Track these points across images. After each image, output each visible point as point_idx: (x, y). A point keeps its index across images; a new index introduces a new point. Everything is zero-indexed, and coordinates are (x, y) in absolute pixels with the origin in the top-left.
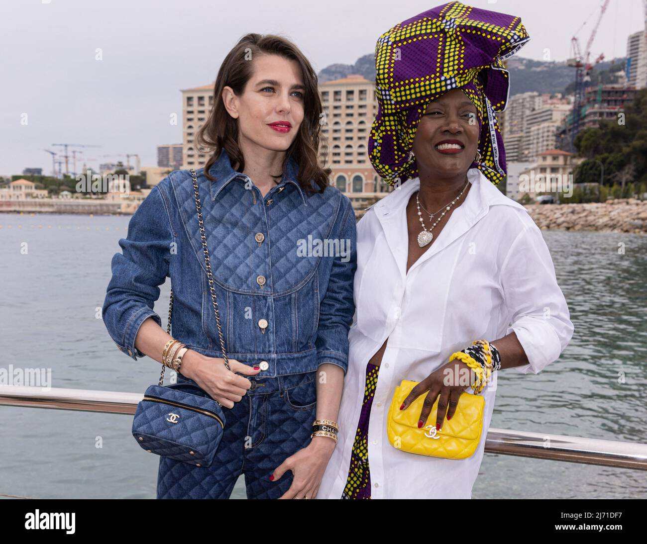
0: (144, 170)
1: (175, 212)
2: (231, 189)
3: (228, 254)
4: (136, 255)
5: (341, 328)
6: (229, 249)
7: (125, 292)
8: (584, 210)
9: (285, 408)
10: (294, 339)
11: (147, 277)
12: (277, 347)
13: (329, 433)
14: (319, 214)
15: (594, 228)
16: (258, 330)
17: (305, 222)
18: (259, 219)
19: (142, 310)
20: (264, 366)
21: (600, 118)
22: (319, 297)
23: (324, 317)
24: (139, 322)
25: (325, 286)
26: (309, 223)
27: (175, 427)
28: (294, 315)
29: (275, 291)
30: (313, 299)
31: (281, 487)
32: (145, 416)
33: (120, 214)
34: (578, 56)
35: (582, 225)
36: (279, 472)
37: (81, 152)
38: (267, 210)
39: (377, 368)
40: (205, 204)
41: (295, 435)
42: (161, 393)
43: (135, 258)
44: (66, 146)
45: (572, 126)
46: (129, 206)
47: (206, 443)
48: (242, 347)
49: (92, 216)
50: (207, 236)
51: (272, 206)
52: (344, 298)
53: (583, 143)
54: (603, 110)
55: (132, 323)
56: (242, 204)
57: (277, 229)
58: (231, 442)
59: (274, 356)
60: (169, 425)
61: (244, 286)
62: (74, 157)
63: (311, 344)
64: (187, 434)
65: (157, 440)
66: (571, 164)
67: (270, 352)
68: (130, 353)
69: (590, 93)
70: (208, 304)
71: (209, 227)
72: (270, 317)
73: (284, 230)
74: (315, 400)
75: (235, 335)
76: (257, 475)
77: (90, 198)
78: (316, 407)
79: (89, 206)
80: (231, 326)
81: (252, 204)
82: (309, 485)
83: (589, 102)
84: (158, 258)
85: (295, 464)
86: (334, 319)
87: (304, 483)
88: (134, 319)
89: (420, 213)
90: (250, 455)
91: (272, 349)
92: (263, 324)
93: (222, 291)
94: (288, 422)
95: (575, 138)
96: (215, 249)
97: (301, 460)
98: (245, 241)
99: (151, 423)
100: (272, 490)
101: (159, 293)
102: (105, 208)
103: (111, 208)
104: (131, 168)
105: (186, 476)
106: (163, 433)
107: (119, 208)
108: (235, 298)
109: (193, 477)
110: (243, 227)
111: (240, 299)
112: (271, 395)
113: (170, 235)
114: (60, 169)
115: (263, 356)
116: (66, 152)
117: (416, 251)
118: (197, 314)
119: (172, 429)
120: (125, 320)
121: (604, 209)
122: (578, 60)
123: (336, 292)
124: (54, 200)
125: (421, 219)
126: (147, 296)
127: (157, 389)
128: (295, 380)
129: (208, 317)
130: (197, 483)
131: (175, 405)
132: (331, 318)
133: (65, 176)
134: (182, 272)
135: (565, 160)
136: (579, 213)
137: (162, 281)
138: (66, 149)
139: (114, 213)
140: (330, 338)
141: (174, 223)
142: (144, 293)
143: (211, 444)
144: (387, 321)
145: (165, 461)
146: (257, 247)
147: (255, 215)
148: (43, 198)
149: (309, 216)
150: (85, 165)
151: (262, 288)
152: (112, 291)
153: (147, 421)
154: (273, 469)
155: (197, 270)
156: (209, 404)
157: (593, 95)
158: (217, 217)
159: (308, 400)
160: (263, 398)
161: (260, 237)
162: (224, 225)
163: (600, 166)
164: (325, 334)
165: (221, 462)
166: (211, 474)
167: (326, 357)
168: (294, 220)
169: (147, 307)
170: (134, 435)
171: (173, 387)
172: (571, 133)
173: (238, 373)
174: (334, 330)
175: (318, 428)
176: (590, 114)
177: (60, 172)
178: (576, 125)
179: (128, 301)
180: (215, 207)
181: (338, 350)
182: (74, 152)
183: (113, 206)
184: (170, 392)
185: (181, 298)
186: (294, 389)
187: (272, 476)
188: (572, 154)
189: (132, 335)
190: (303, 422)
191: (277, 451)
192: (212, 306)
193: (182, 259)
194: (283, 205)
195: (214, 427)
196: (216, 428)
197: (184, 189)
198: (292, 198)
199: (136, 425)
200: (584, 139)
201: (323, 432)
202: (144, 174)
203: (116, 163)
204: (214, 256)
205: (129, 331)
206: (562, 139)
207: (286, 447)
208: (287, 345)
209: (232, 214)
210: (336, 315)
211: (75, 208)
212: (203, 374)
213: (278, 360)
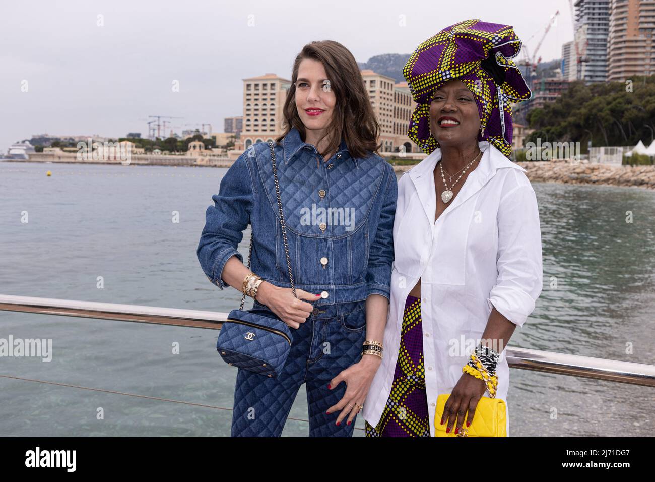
0: (214, 135)
1: (256, 173)
2: (300, 156)
3: (297, 206)
4: (224, 207)
5: (386, 266)
6: (298, 202)
7: (215, 236)
8: (534, 166)
9: (341, 330)
10: (349, 274)
11: (233, 224)
12: (335, 280)
13: (376, 352)
14: (369, 176)
15: (542, 179)
16: (320, 266)
17: (358, 181)
18: (322, 179)
19: (228, 249)
20: (325, 295)
21: (544, 102)
22: (369, 241)
23: (373, 258)
24: (225, 259)
25: (374, 232)
26: (361, 183)
27: (251, 343)
28: (350, 254)
29: (334, 235)
30: (364, 243)
31: (337, 396)
32: (227, 335)
33: (196, 166)
34: (527, 58)
35: (534, 177)
36: (335, 382)
37: (169, 122)
38: (328, 172)
39: (419, 300)
40: (279, 167)
41: (348, 353)
42: (241, 316)
43: (224, 209)
44: (159, 117)
45: (523, 107)
46: (202, 160)
47: (276, 357)
48: (307, 279)
49: (175, 167)
50: (281, 192)
51: (332, 170)
52: (388, 243)
53: (532, 119)
54: (546, 96)
55: (220, 260)
56: (309, 167)
57: (336, 187)
58: (297, 357)
59: (333, 287)
60: (247, 342)
61: (310, 231)
62: (164, 126)
63: (362, 278)
64: (260, 350)
65: (237, 354)
66: (524, 134)
67: (329, 283)
68: (218, 284)
69: (536, 84)
70: (280, 245)
71: (283, 185)
72: (330, 256)
73: (341, 187)
74: (365, 323)
75: (301, 270)
76: (316, 384)
77: (175, 155)
78: (365, 329)
79: (174, 160)
80: (299, 263)
81: (317, 168)
82: (360, 393)
83: (535, 90)
84: (242, 210)
85: (348, 376)
86: (381, 259)
87: (355, 393)
88: (222, 257)
89: (443, 176)
90: (311, 368)
91: (331, 281)
92: (324, 261)
93: (293, 235)
94: (343, 342)
95: (526, 115)
96: (287, 202)
97: (354, 373)
98: (311, 196)
99: (233, 341)
100: (329, 397)
101: (242, 237)
102: (185, 162)
103: (189, 162)
104: (205, 134)
105: (260, 386)
106: (241, 349)
107: (196, 162)
108: (302, 241)
109: (265, 385)
110: (310, 185)
111: (306, 241)
112: (330, 320)
113: (252, 191)
114: (154, 134)
115: (324, 287)
116: (159, 122)
117: (442, 206)
118: (272, 254)
119: (249, 345)
120: (214, 258)
121: (549, 166)
122: (527, 61)
123: (382, 238)
124: (149, 155)
125: (444, 180)
126: (233, 239)
127: (238, 313)
128: (349, 308)
129: (280, 256)
130: (267, 391)
131: (251, 325)
132: (379, 259)
133: (157, 139)
134: (261, 220)
135: (520, 131)
136: (530, 168)
137: (245, 227)
138: (159, 120)
139: (192, 166)
140: (378, 274)
141: (255, 182)
142: (230, 236)
143: (281, 358)
144: (421, 260)
145: (242, 372)
146: (320, 200)
147: (318, 176)
148: (140, 154)
149: (361, 177)
150: (172, 131)
151: (324, 233)
152: (205, 235)
153: (228, 339)
154: (330, 380)
155: (273, 219)
156: (279, 325)
157: (538, 85)
158: (289, 177)
159: (359, 324)
160: (324, 322)
161: (323, 192)
162: (294, 183)
163: (544, 135)
164: (373, 271)
165: (288, 374)
166: (279, 384)
167: (374, 289)
168: (349, 181)
169: (232, 247)
170: (218, 350)
171: (251, 312)
172: (523, 112)
173: (303, 300)
174: (380, 268)
175: (367, 347)
176: (537, 98)
177: (153, 136)
178: (526, 106)
179: (217, 243)
180: (288, 170)
181: (384, 284)
182: (164, 122)
183: (191, 160)
184: (248, 315)
185: (260, 240)
186: (348, 315)
187: (329, 385)
188: (524, 126)
189: (220, 270)
190: (355, 341)
191: (334, 365)
192: (284, 247)
193: (260, 210)
194: (340, 168)
195: (283, 343)
196: (283, 345)
197: (263, 156)
198: (348, 164)
199: (220, 342)
200: (533, 116)
201: (372, 351)
202: (214, 138)
203: (194, 129)
204: (286, 207)
205: (217, 267)
206: (517, 116)
207: (341, 362)
208: (344, 279)
209: (301, 175)
210: (383, 256)
211: (163, 161)
212: (274, 301)
213: (336, 290)
